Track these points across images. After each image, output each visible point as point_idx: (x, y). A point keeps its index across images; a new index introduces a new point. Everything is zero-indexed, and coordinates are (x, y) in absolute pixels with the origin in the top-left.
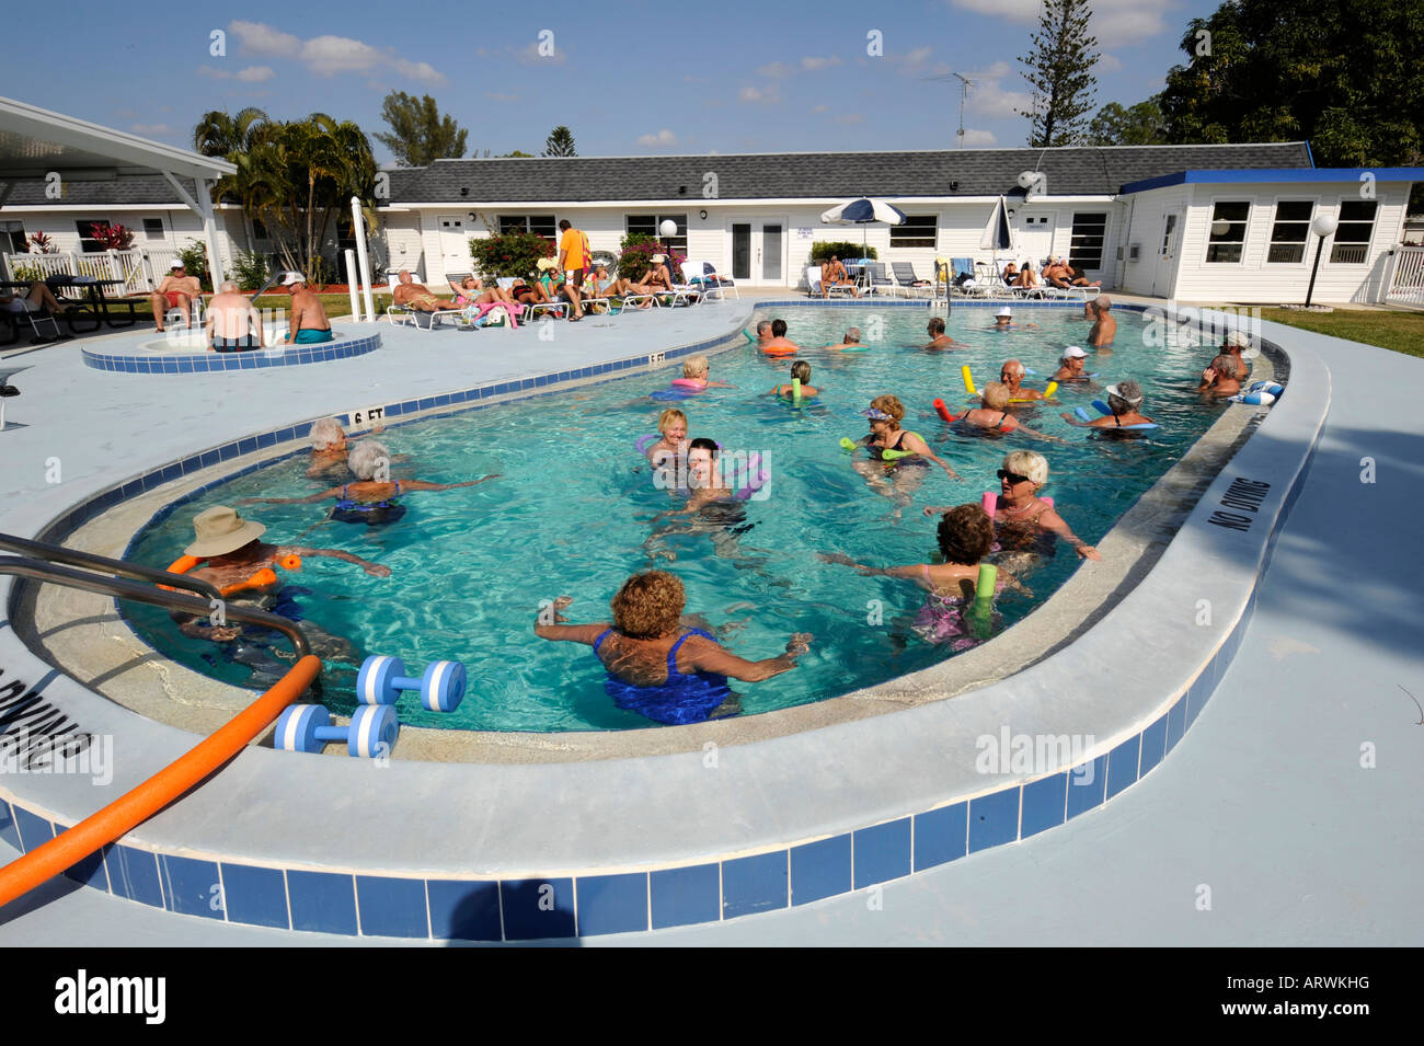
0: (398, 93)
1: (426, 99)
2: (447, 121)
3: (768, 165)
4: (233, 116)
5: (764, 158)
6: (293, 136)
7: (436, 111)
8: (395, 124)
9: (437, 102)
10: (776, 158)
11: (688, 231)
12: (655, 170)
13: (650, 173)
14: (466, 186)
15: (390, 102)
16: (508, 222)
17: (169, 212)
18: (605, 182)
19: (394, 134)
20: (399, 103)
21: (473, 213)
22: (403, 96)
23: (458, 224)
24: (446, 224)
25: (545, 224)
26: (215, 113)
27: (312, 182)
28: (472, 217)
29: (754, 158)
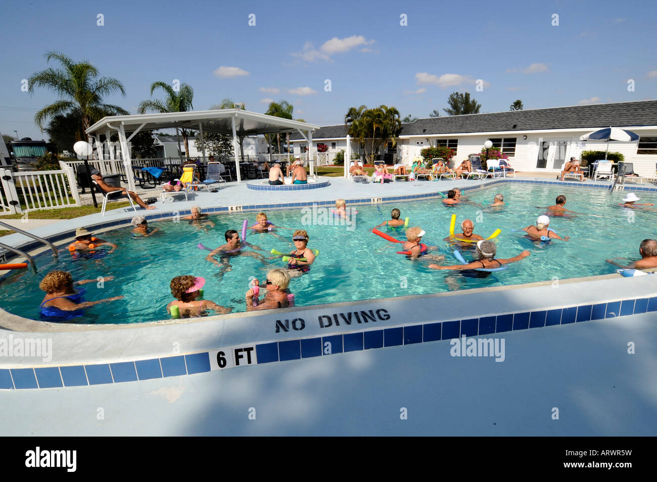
0: (455, 93)
1: (466, 94)
2: (473, 101)
3: (564, 112)
4: (357, 108)
5: (563, 109)
6: (369, 113)
7: (469, 98)
8: (452, 104)
9: (471, 95)
10: (570, 108)
11: (516, 145)
12: (505, 118)
13: (501, 119)
14: (426, 128)
15: (452, 96)
16: (441, 142)
17: (338, 140)
18: (480, 124)
19: (451, 109)
20: (455, 97)
21: (428, 139)
22: (457, 93)
23: (422, 143)
24: (418, 143)
25: (454, 143)
26: (352, 108)
27: (374, 129)
28: (427, 140)
29: (557, 109)
